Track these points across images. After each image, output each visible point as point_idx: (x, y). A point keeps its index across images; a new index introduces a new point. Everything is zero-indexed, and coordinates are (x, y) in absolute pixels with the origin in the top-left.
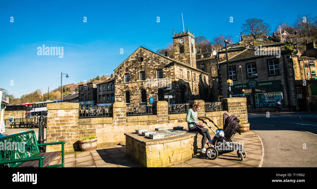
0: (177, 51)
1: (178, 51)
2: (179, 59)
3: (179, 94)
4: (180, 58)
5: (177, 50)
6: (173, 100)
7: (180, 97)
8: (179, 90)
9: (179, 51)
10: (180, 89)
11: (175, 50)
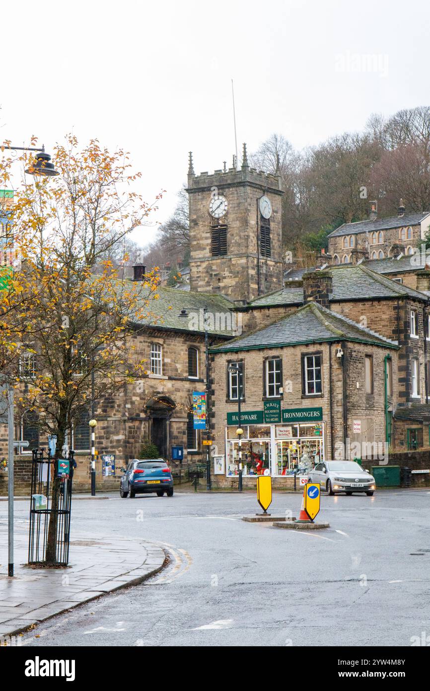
0: (200, 248)
1: (204, 249)
2: (207, 279)
3: (139, 428)
4: (211, 275)
5: (201, 242)
6: (117, 447)
7: (144, 437)
8: (143, 415)
9: (207, 245)
10: (145, 412)
11: (195, 243)
